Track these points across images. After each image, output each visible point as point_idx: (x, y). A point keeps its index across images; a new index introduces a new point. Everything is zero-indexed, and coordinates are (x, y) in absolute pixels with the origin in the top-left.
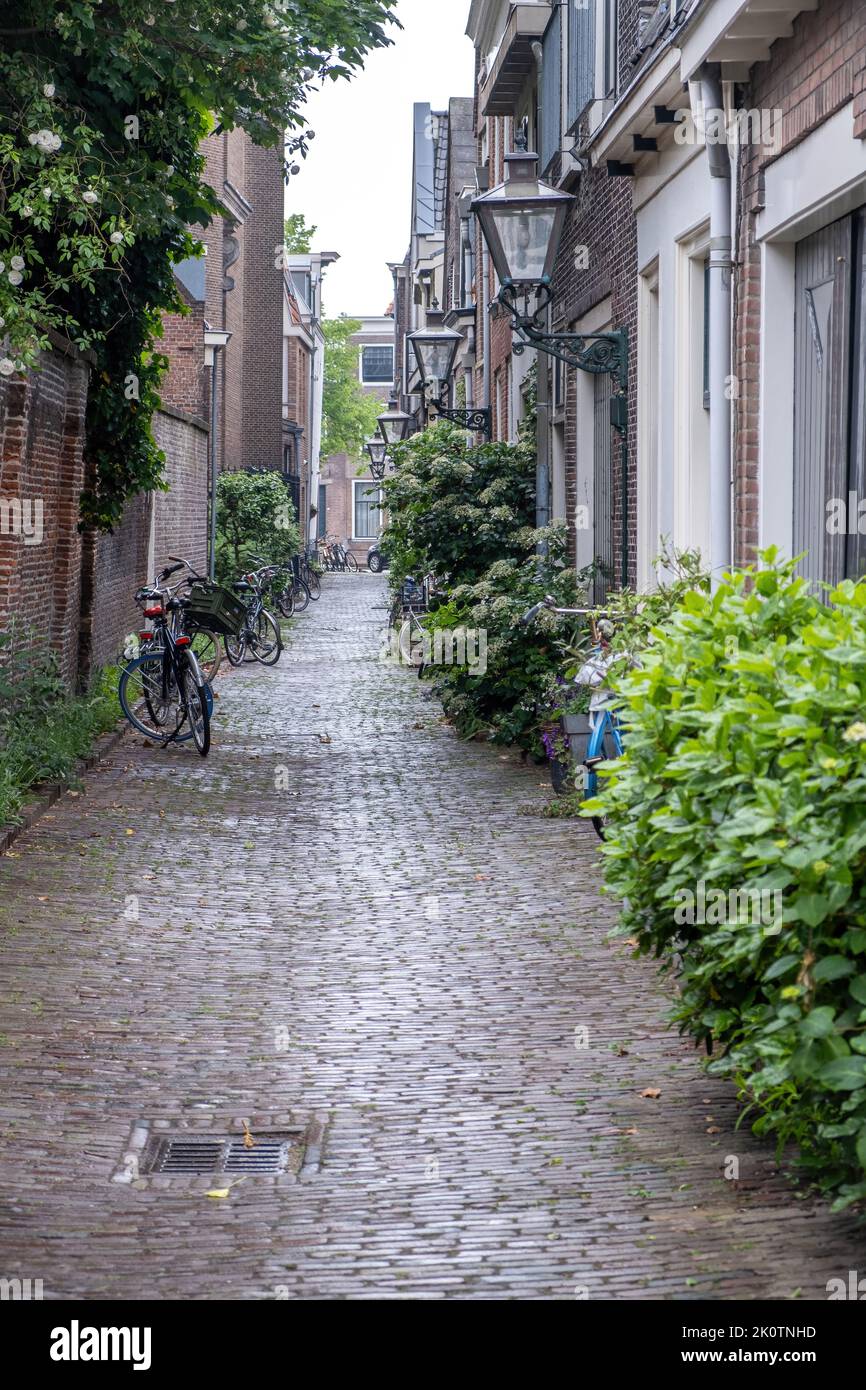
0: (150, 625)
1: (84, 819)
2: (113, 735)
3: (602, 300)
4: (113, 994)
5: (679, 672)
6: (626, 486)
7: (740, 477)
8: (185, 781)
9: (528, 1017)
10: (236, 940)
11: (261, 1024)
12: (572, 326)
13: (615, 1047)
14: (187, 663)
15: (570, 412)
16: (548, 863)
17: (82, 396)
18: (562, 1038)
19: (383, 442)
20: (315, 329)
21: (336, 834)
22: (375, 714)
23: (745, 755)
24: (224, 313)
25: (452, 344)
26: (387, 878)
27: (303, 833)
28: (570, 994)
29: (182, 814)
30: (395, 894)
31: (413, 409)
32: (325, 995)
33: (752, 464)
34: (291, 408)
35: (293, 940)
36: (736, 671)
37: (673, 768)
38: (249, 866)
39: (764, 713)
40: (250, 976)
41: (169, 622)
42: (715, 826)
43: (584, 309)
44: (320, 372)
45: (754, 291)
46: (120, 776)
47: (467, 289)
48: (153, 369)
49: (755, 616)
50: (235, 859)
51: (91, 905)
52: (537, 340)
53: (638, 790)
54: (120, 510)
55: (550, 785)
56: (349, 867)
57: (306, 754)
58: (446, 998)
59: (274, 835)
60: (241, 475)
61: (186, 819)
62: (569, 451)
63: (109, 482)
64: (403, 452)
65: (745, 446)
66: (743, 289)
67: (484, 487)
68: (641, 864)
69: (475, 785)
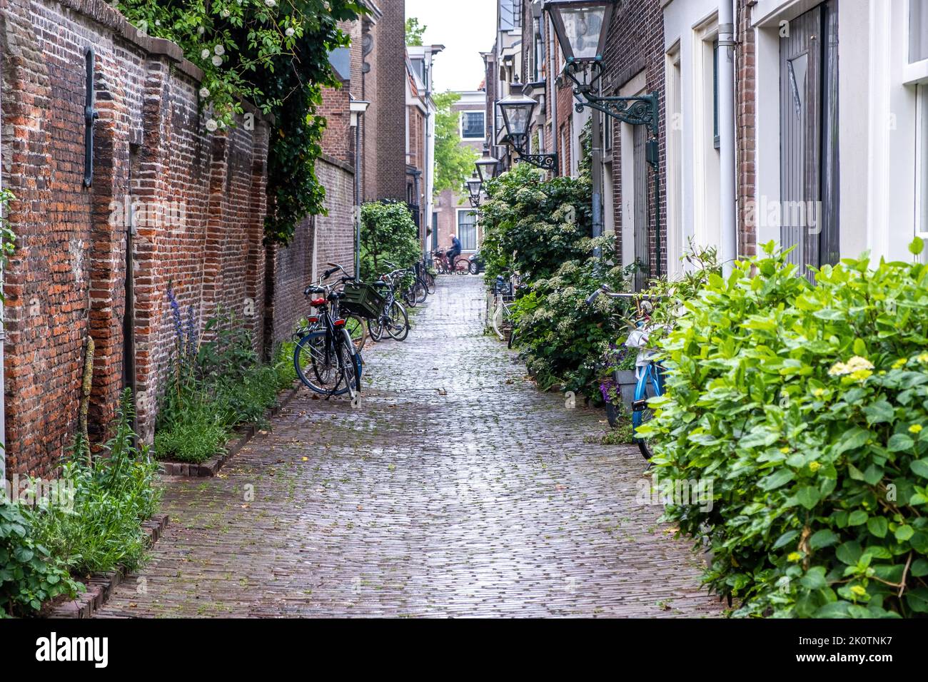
0: (314, 312)
1: (272, 450)
2: (290, 391)
3: (638, 73)
4: (298, 572)
5: (705, 333)
6: (658, 205)
7: (742, 196)
8: (343, 423)
9: (598, 584)
10: (385, 534)
11: (406, 592)
12: (616, 92)
13: (661, 604)
14: (343, 339)
15: (616, 154)
16: (608, 476)
17: (265, 147)
18: (623, 598)
19: (479, 180)
20: (429, 100)
21: (454, 458)
22: (478, 374)
23: (757, 389)
24: (363, 89)
25: (529, 108)
26: (492, 489)
27: (430, 458)
28: (627, 568)
29: (342, 446)
30: (498, 499)
31: (500, 156)
32: (451, 571)
33: (751, 186)
34: (412, 157)
35: (426, 533)
36: (749, 329)
37: (705, 398)
38: (392, 482)
39: (770, 358)
40: (397, 559)
41: (329, 310)
42: (736, 440)
43: (626, 79)
44: (432, 132)
45: (751, 62)
46: (296, 420)
47: (539, 68)
48: (315, 127)
49: (759, 291)
50: (382, 476)
51: (280, 511)
52: (593, 102)
53: (678, 417)
54: (293, 229)
55: (606, 421)
56: (465, 481)
57: (430, 402)
58: (539, 572)
59: (409, 460)
60: (378, 205)
61: (346, 449)
62: (616, 182)
63: (285, 209)
64: (496, 185)
65: (746, 174)
66: (742, 61)
67: (554, 209)
68: (680, 470)
69: (552, 423)
